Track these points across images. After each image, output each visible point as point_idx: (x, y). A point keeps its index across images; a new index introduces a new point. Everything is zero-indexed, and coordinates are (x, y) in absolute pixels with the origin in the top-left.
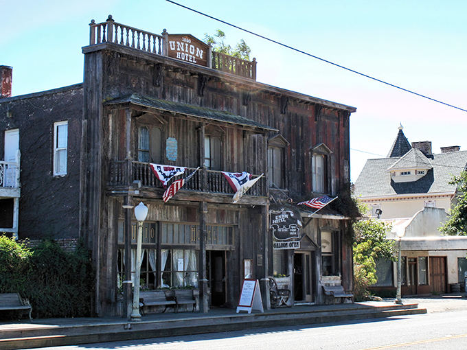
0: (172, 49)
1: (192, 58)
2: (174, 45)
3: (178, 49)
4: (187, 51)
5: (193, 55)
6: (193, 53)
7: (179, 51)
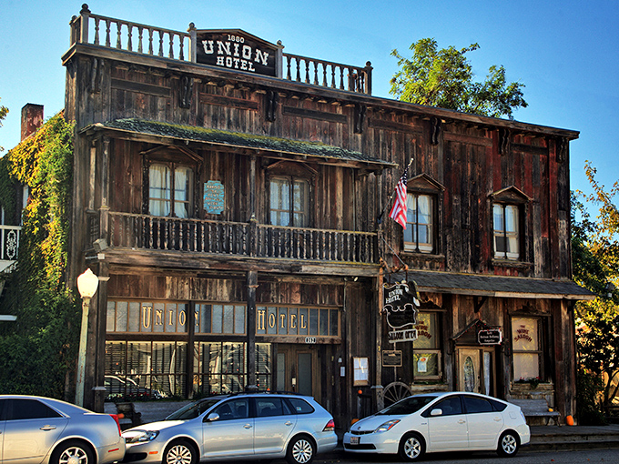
0: (207, 52)
1: (248, 66)
2: (211, 47)
3: (220, 52)
4: (236, 54)
5: (248, 60)
6: (249, 57)
7: (220, 55)
